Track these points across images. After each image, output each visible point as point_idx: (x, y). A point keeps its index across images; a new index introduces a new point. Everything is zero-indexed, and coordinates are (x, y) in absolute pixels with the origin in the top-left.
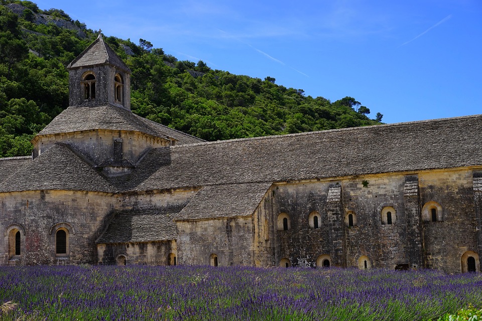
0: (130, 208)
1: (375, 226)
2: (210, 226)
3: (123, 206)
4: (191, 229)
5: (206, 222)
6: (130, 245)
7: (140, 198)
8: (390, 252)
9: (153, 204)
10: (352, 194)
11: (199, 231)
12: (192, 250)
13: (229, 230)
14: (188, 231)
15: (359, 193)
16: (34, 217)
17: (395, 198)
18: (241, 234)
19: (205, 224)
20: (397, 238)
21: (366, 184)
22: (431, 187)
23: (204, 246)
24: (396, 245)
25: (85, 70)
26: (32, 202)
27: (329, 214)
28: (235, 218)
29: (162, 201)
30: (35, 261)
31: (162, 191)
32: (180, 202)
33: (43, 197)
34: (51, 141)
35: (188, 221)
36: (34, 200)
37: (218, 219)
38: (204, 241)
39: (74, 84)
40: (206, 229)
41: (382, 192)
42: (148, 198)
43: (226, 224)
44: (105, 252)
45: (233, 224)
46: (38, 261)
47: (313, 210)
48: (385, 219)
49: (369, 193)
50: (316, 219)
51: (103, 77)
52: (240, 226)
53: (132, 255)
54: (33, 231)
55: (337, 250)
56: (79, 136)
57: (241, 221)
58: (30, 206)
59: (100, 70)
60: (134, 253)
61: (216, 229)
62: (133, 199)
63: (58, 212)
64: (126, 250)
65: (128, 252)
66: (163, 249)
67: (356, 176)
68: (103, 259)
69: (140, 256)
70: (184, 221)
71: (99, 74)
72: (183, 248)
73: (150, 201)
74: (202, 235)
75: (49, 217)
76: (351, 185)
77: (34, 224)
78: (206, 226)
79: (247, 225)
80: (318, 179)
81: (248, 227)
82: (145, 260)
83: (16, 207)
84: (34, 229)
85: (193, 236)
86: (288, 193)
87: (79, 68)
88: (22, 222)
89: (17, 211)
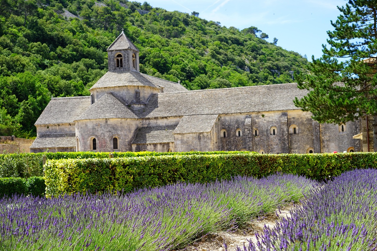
0: (146, 126)
1: (268, 136)
2: (190, 136)
3: (142, 125)
4: (181, 138)
5: (189, 134)
6: (149, 145)
7: (151, 121)
8: (274, 148)
9: (158, 124)
10: (257, 120)
11: (185, 139)
12: (182, 147)
13: (199, 138)
14: (180, 139)
15: (260, 120)
16: (102, 132)
17: (277, 123)
18: (205, 140)
20: (278, 142)
21: (263, 116)
22: (294, 118)
23: (188, 146)
24: (277, 144)
25: (117, 52)
26: (101, 125)
27: (246, 130)
28: (202, 133)
29: (163, 122)
31: (163, 118)
32: (172, 123)
33: (106, 122)
34: (102, 91)
35: (180, 134)
36: (102, 123)
37: (195, 133)
38: (187, 143)
39: (111, 59)
40: (188, 138)
41: (271, 120)
42: (155, 121)
43: (198, 135)
44: (136, 148)
45: (201, 135)
47: (238, 128)
48: (272, 133)
49: (265, 120)
50: (239, 132)
51: (127, 56)
52: (205, 136)
55: (249, 147)
56: (117, 89)
57: (205, 134)
59: (125, 52)
60: (151, 149)
61: (193, 138)
62: (147, 121)
63: (114, 129)
65: (148, 148)
66: (166, 146)
67: (259, 112)
70: (178, 134)
71: (125, 54)
72: (178, 147)
73: (157, 122)
74: (187, 140)
75: (110, 131)
76: (256, 117)
77: (103, 135)
78: (188, 136)
80: (241, 113)
81: (208, 137)
83: (93, 127)
84: (103, 137)
85: (182, 141)
86: (226, 119)
87: (113, 50)
88: (96, 134)
89: (94, 128)
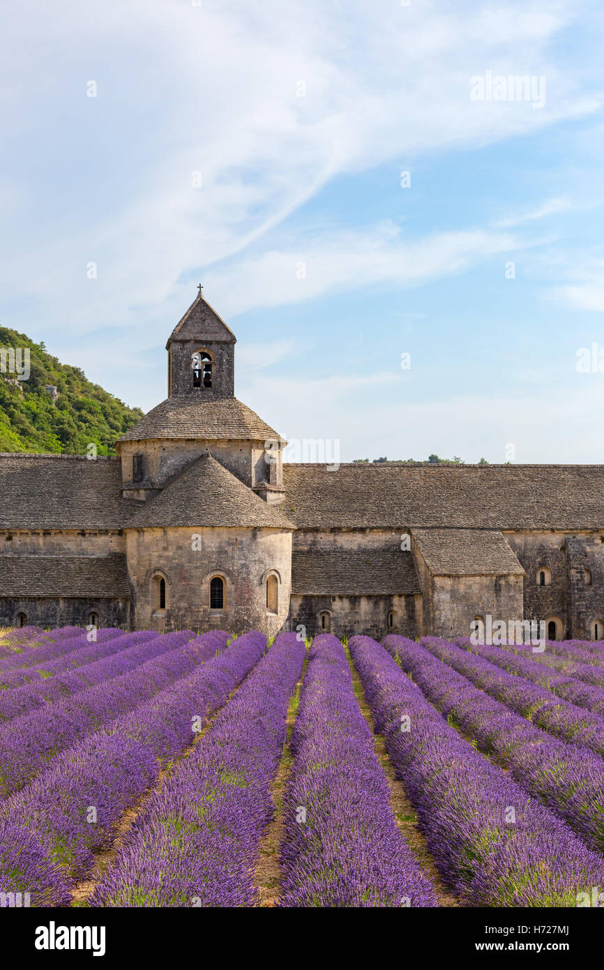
0: (306, 548)
2: (475, 583)
3: (296, 545)
4: (452, 585)
5: (471, 578)
6: (337, 599)
7: (320, 536)
9: (339, 545)
10: (588, 549)
11: (462, 588)
12: (452, 610)
13: (497, 589)
14: (448, 588)
15: (595, 549)
16: (244, 561)
18: (512, 594)
19: (470, 580)
21: (603, 540)
23: (468, 606)
26: (241, 542)
28: (505, 576)
29: (351, 541)
30: (246, 618)
31: (354, 530)
32: (376, 545)
33: (255, 536)
35: (449, 576)
36: (244, 539)
37: (486, 575)
38: (467, 600)
39: (180, 362)
40: (470, 587)
42: (331, 537)
43: (494, 581)
44: (301, 605)
45: (503, 582)
46: (249, 617)
47: (543, 564)
50: (543, 575)
51: (227, 360)
52: (511, 585)
53: (339, 611)
54: (244, 579)
56: (223, 445)
57: (512, 579)
58: (240, 546)
59: (221, 349)
60: (342, 609)
61: (482, 587)
62: (310, 537)
63: (269, 556)
64: (330, 604)
65: (334, 608)
66: (382, 605)
68: (299, 615)
69: (350, 613)
70: (445, 575)
71: (221, 355)
72: (442, 608)
73: (335, 541)
74: (466, 593)
75: (261, 561)
76: (587, 540)
77: (244, 570)
78: (470, 582)
79: (518, 584)
80: (553, 530)
81: (520, 586)
82: (357, 617)
83: (220, 547)
84: (244, 576)
85: (454, 593)
86: (514, 543)
87: (188, 341)
88: (228, 566)
89: (221, 551)
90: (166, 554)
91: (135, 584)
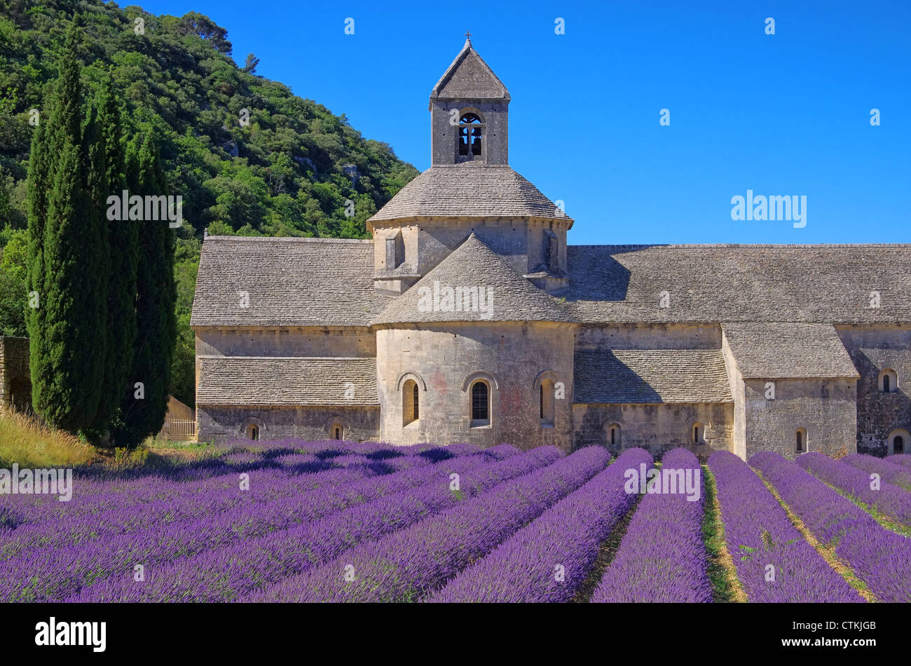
0: (593, 347)
2: (796, 388)
3: (580, 343)
5: (792, 383)
6: (629, 408)
7: (609, 332)
12: (768, 422)
13: (824, 395)
16: (512, 363)
18: (843, 402)
19: (791, 385)
23: (788, 416)
25: (465, 105)
26: (509, 339)
28: (832, 380)
29: (648, 339)
30: (515, 430)
33: (525, 332)
36: (512, 336)
37: (810, 379)
38: (787, 409)
40: (791, 393)
42: (624, 334)
43: (821, 387)
44: (585, 416)
45: (831, 387)
46: (519, 430)
50: (887, 379)
51: (500, 122)
52: (841, 391)
53: (631, 423)
54: (512, 384)
56: (493, 224)
57: (843, 384)
58: (507, 345)
59: (492, 108)
60: (635, 420)
61: (806, 393)
62: (598, 334)
63: (543, 356)
64: (621, 414)
65: (625, 418)
66: (684, 415)
68: (582, 427)
69: (645, 425)
70: (759, 380)
72: (755, 418)
73: (628, 338)
74: (785, 400)
75: (533, 363)
77: (513, 373)
78: (791, 388)
79: (851, 390)
81: (852, 393)
82: (654, 431)
83: (483, 346)
84: (513, 380)
86: (851, 340)
88: (493, 368)
89: (484, 351)
90: (419, 354)
91: (385, 391)
